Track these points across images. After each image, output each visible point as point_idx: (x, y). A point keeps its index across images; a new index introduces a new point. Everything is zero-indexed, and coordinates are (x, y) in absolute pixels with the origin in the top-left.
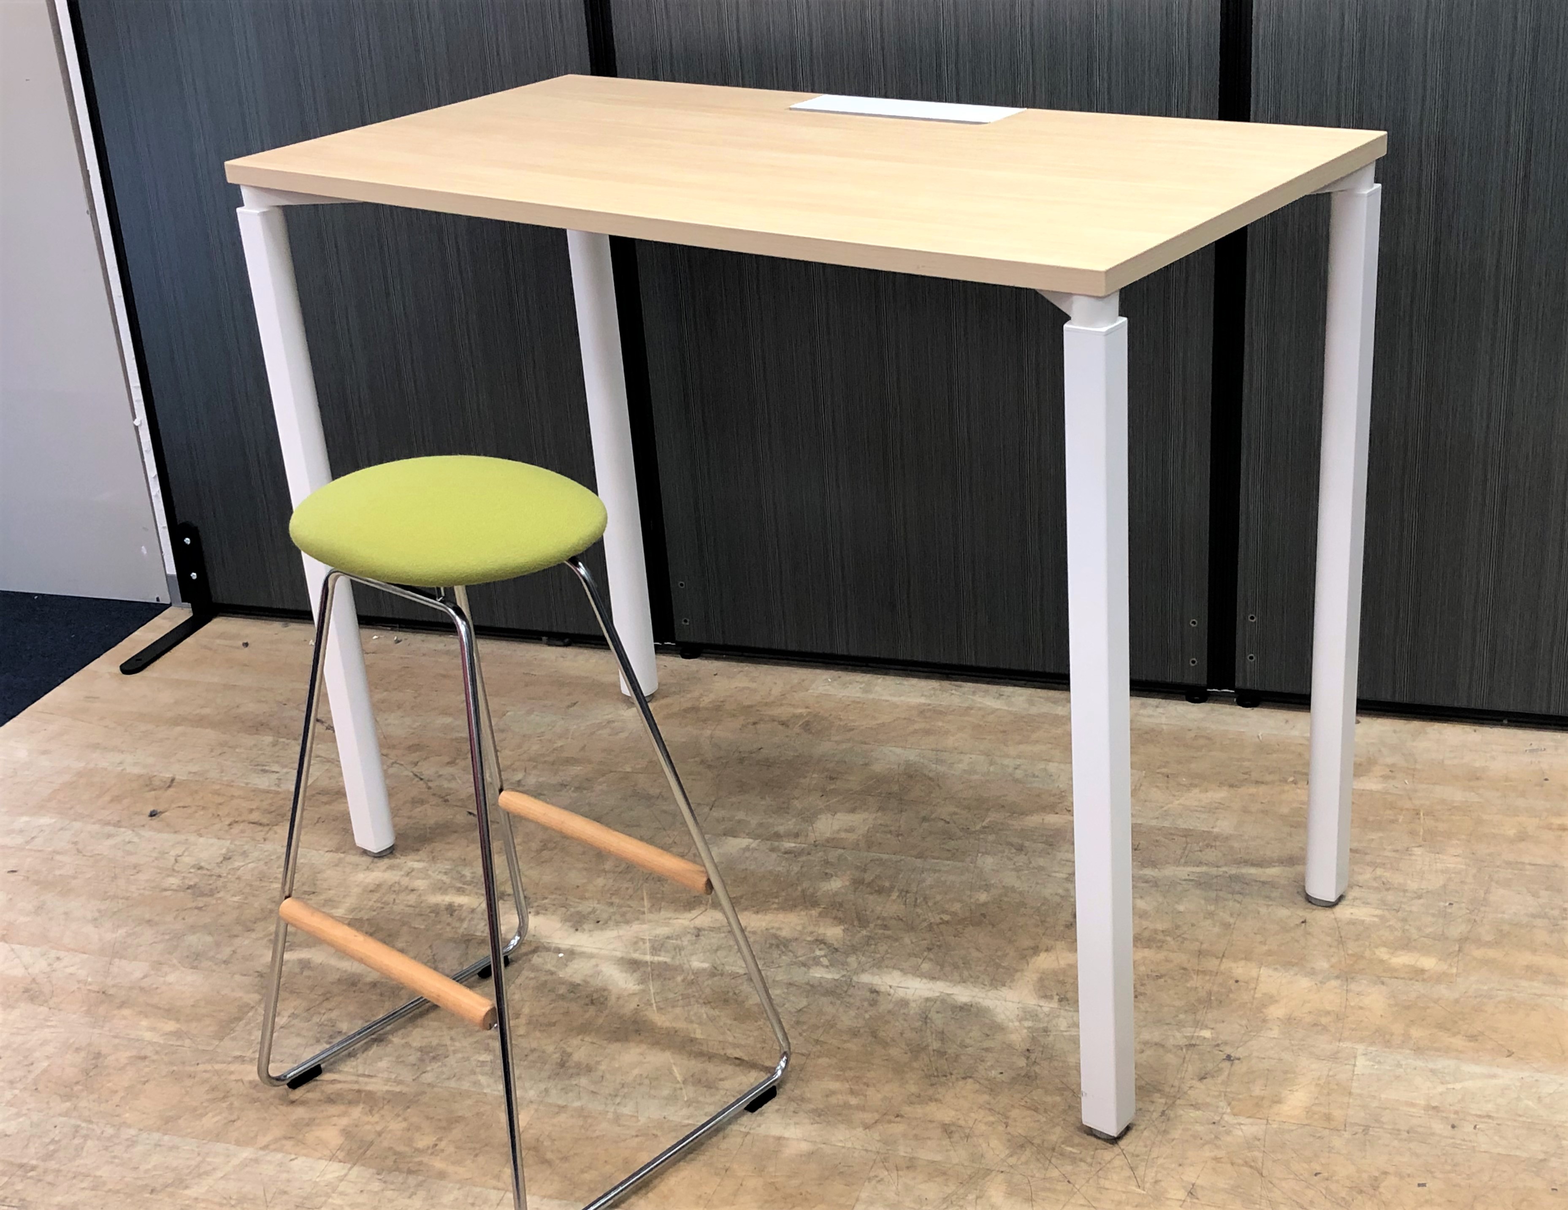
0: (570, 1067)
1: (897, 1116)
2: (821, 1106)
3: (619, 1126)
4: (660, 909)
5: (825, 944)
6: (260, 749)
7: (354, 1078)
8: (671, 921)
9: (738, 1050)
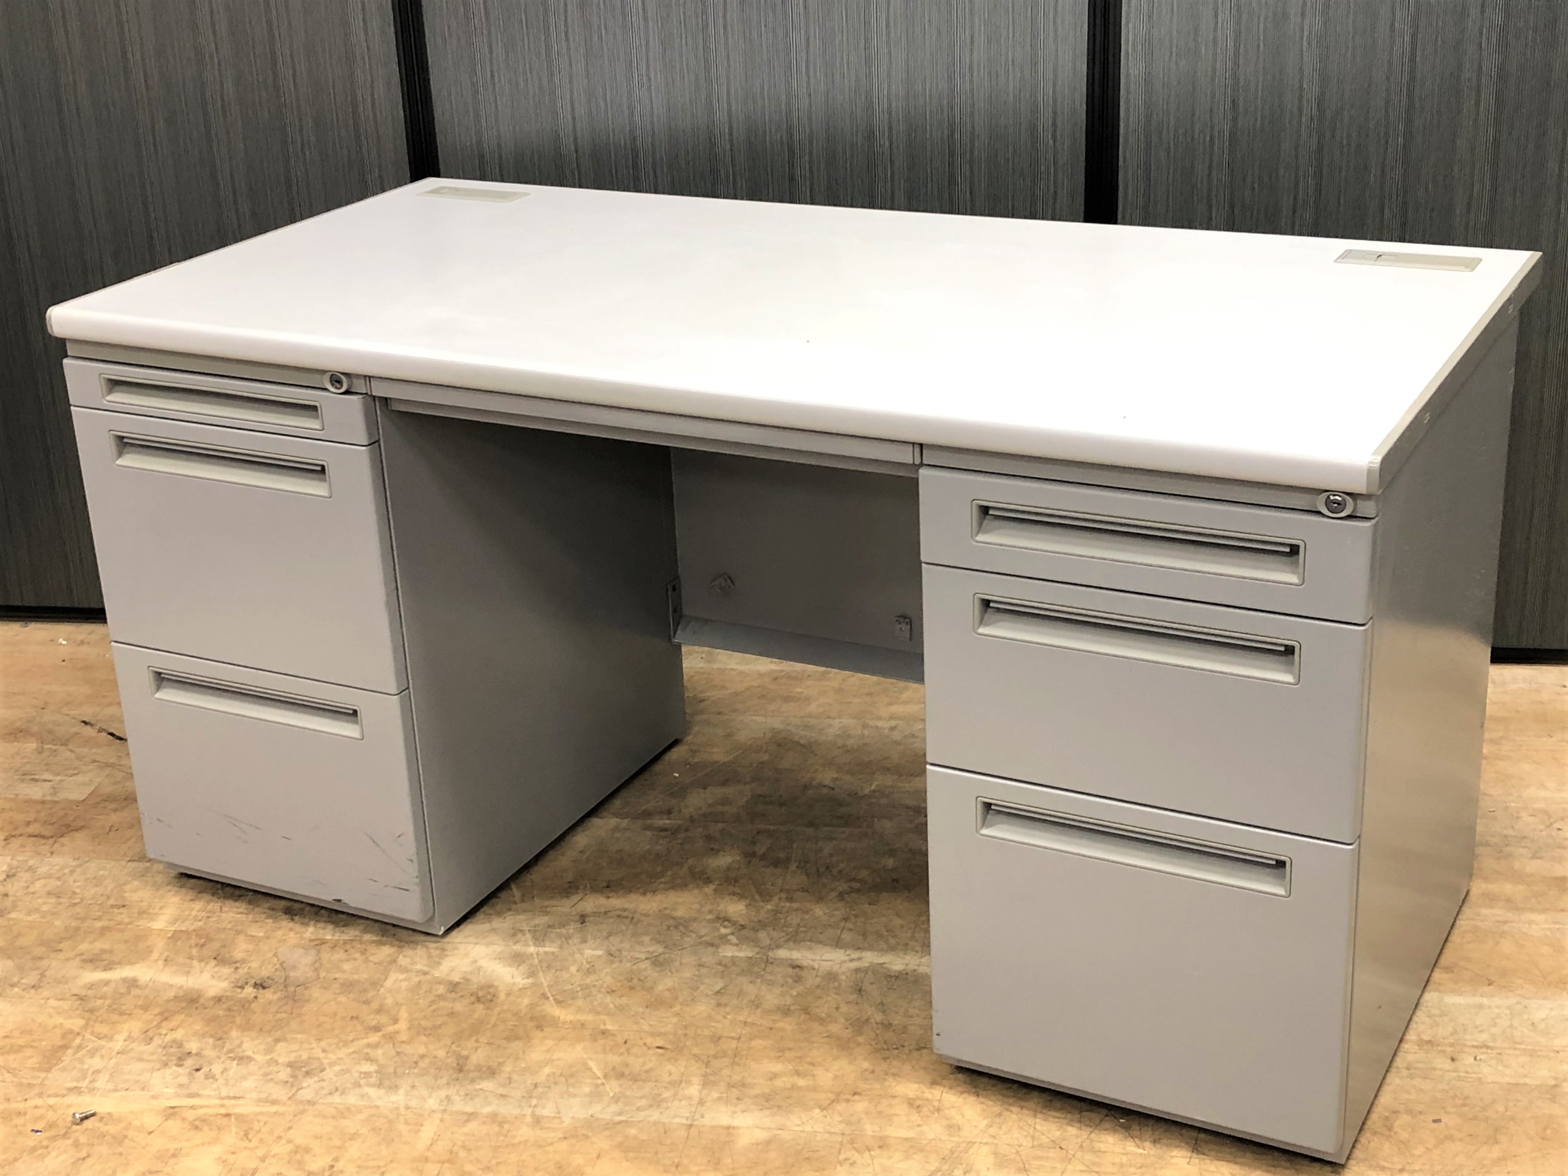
0: (469, 1071)
1: (855, 1094)
2: (767, 1091)
3: (541, 1129)
4: (533, 897)
5: (729, 921)
6: (24, 757)
7: (218, 1102)
8: (548, 909)
9: (657, 1038)
